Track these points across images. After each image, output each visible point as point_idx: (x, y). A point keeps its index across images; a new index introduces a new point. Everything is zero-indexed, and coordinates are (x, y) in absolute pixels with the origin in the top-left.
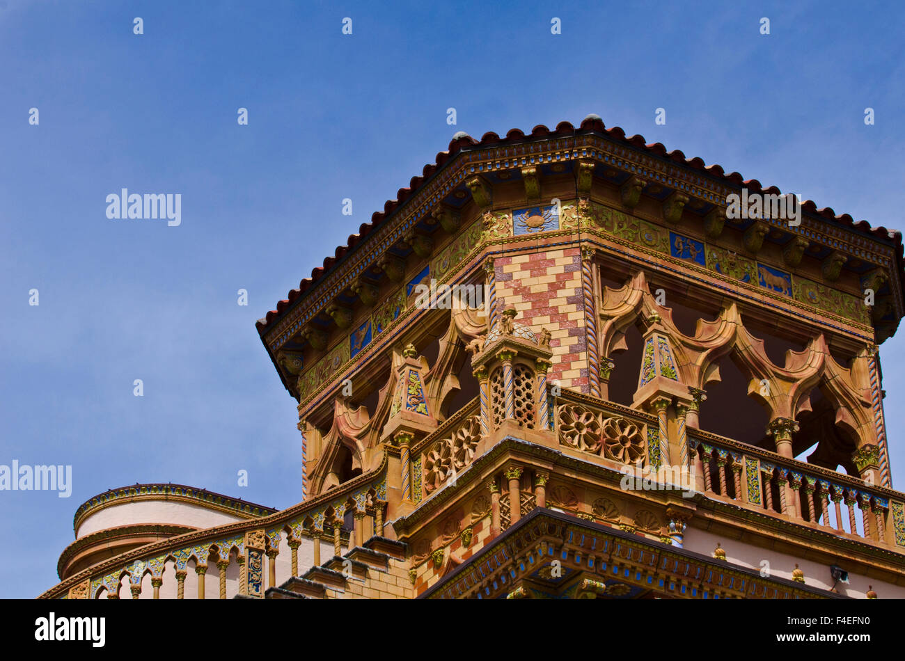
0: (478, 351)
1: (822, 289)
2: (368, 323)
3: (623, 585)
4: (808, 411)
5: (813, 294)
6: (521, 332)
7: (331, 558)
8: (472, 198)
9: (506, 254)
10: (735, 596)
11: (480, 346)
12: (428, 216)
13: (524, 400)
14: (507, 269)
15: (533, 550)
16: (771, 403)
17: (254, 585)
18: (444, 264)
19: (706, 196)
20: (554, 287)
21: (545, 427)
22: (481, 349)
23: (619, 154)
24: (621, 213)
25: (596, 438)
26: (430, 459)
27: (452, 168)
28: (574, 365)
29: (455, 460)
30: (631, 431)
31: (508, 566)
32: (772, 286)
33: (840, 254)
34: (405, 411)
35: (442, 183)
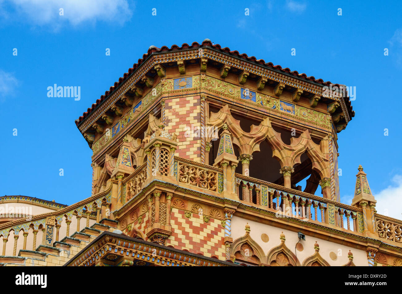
0: (147, 142)
1: (309, 110)
2: (119, 123)
3: (142, 262)
4: (299, 163)
5: (305, 113)
6: (164, 135)
7: (84, 228)
8: (157, 74)
9: (170, 98)
10: (191, 265)
11: (148, 140)
12: (140, 80)
13: (164, 163)
14: (170, 104)
15: (104, 248)
16: (282, 160)
17: (49, 240)
18: (147, 101)
19: (257, 73)
20: (189, 113)
21: (172, 175)
22: (148, 142)
23: (218, 56)
24: (220, 81)
25: (195, 178)
26: (129, 186)
27: (149, 61)
28: (195, 145)
29: (138, 187)
30: (211, 175)
31: (95, 254)
32: (286, 109)
33: (317, 96)
34: (121, 165)
35: (145, 67)
